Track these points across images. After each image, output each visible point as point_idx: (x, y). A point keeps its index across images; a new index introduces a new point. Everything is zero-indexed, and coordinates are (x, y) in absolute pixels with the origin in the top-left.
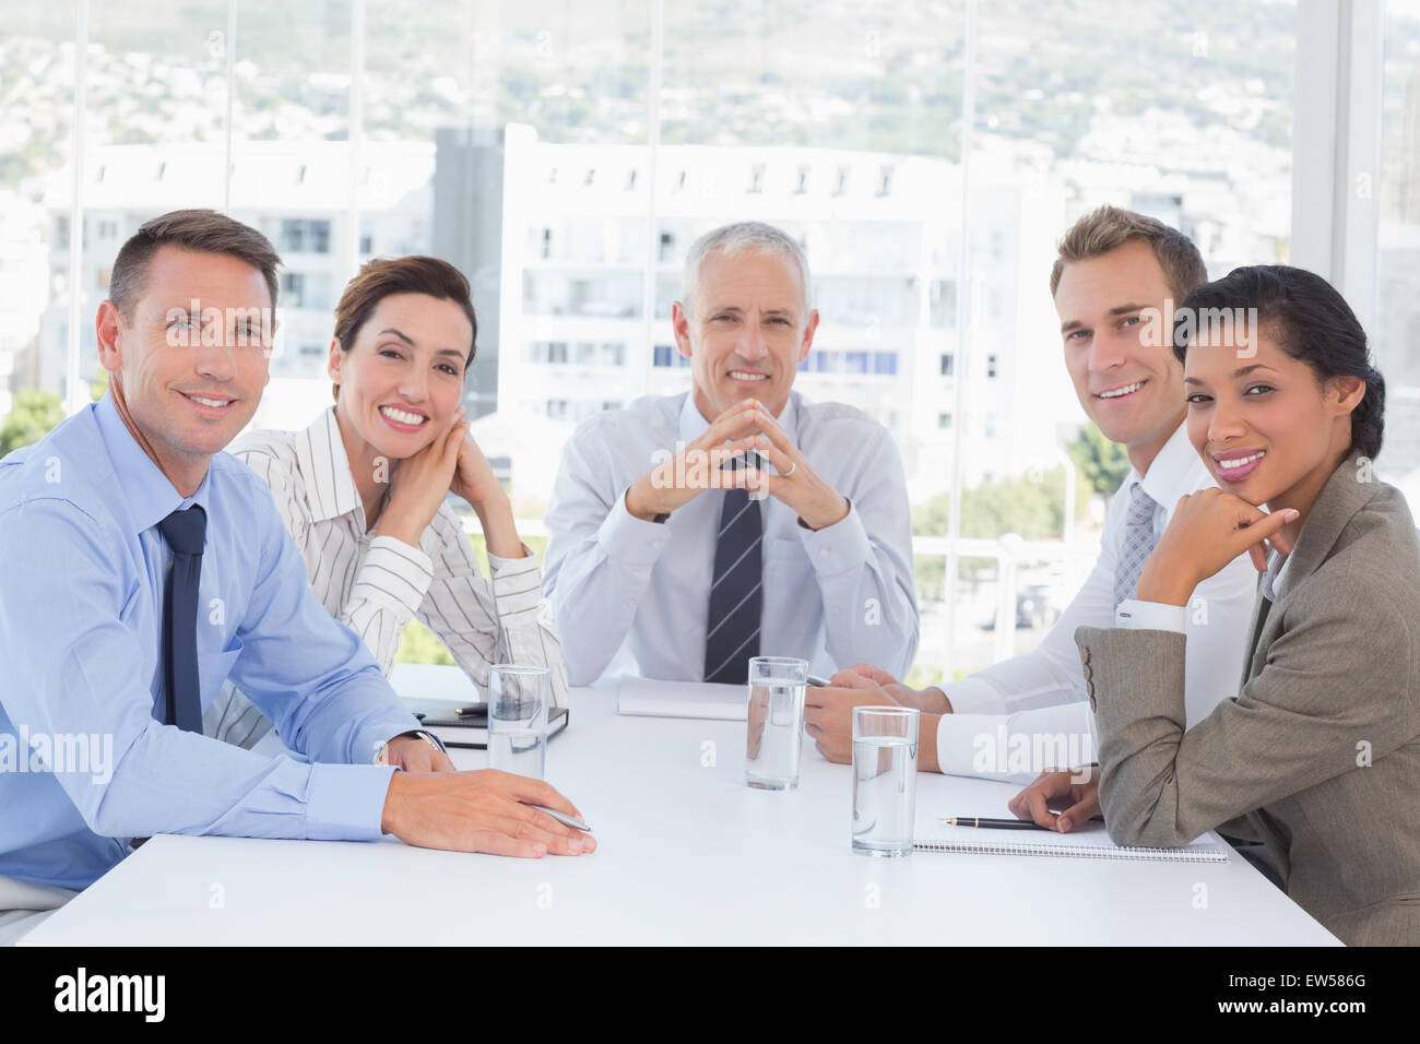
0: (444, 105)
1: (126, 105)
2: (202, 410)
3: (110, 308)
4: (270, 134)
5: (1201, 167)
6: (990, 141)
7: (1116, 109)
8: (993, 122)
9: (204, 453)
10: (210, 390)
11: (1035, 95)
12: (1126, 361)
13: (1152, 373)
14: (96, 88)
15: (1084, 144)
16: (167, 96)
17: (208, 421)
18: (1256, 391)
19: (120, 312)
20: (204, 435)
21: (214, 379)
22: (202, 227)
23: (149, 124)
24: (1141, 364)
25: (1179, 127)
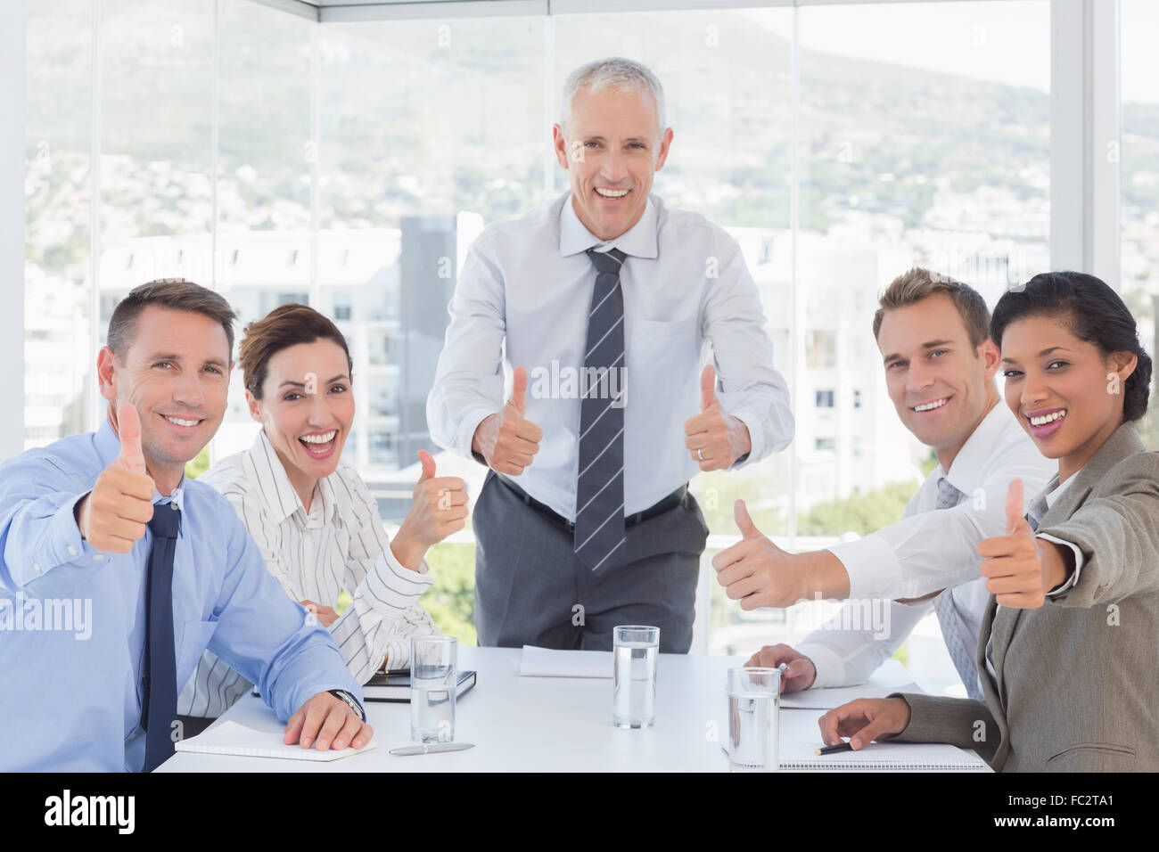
0: (408, 198)
1: (150, 204)
2: (177, 429)
3: (108, 353)
4: (267, 225)
5: (1024, 233)
6: (852, 215)
7: (954, 187)
8: (854, 200)
9: (179, 461)
10: (184, 412)
11: (887, 177)
12: (935, 381)
13: (954, 391)
14: (125, 191)
15: (929, 216)
16: (183, 196)
17: (182, 437)
18: (1055, 366)
19: (116, 355)
20: (179, 448)
21: (187, 406)
22: (177, 292)
23: (171, 220)
24: (948, 385)
25: (1006, 201)
